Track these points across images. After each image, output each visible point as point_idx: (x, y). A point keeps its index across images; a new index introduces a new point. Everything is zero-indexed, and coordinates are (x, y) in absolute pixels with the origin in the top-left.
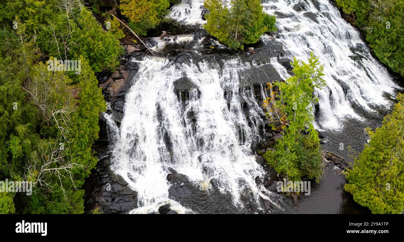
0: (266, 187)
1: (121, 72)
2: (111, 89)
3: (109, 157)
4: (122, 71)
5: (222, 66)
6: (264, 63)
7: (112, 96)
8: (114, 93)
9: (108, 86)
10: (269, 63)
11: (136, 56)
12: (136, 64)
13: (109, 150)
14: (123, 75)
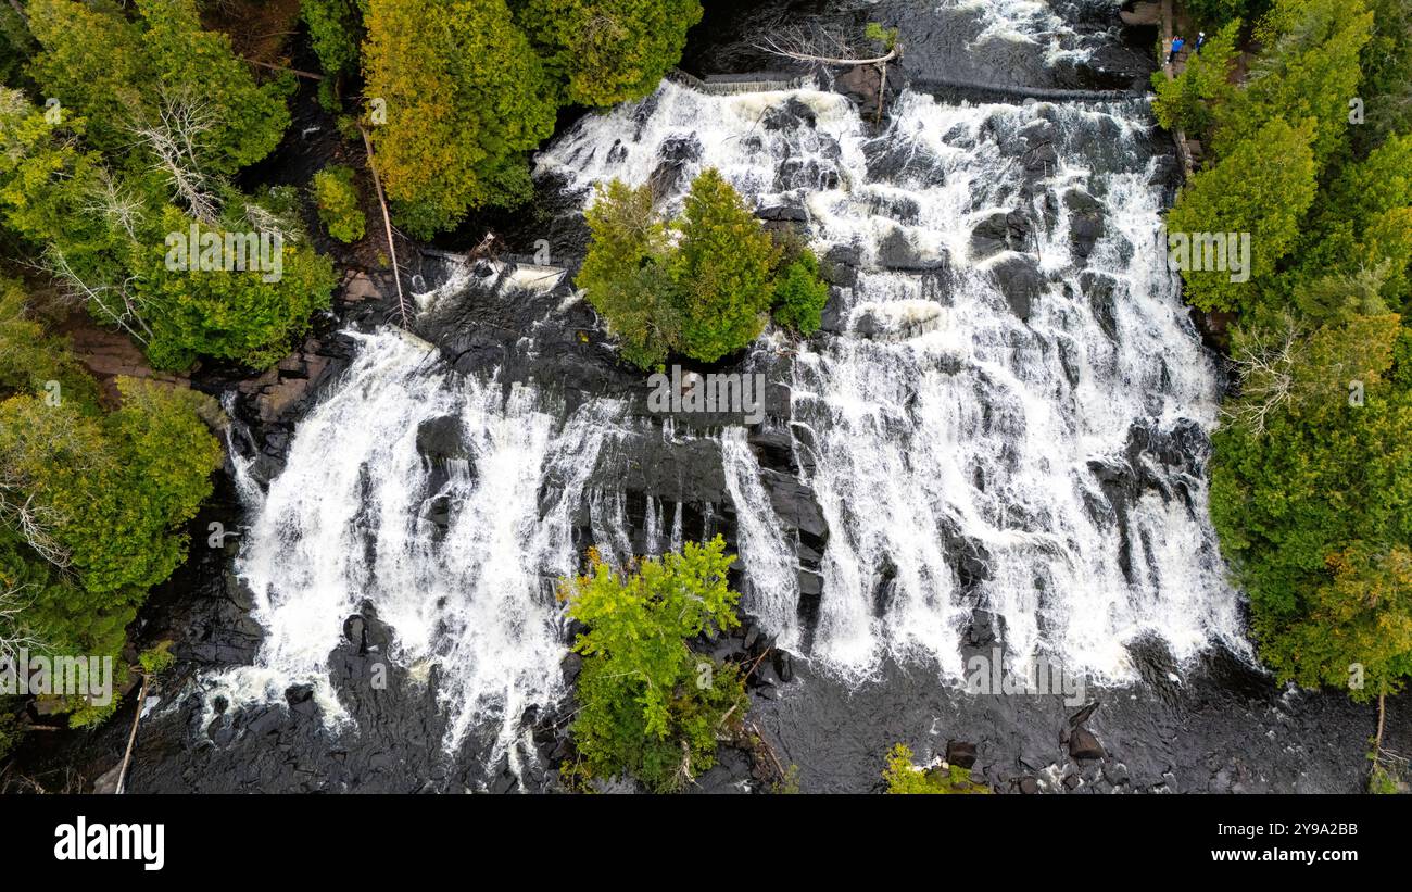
0: (537, 739)
1: (306, 357)
2: (265, 400)
3: (239, 537)
4: (310, 358)
5: (572, 409)
6: (698, 434)
7: (263, 419)
8: (271, 410)
9: (261, 390)
10: (719, 436)
11: (360, 319)
12: (351, 341)
13: (244, 524)
14: (310, 367)
